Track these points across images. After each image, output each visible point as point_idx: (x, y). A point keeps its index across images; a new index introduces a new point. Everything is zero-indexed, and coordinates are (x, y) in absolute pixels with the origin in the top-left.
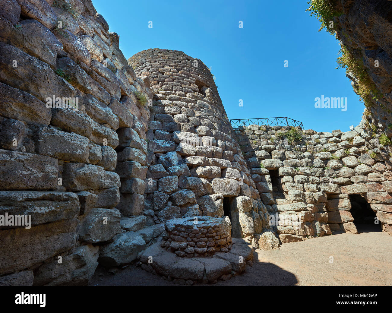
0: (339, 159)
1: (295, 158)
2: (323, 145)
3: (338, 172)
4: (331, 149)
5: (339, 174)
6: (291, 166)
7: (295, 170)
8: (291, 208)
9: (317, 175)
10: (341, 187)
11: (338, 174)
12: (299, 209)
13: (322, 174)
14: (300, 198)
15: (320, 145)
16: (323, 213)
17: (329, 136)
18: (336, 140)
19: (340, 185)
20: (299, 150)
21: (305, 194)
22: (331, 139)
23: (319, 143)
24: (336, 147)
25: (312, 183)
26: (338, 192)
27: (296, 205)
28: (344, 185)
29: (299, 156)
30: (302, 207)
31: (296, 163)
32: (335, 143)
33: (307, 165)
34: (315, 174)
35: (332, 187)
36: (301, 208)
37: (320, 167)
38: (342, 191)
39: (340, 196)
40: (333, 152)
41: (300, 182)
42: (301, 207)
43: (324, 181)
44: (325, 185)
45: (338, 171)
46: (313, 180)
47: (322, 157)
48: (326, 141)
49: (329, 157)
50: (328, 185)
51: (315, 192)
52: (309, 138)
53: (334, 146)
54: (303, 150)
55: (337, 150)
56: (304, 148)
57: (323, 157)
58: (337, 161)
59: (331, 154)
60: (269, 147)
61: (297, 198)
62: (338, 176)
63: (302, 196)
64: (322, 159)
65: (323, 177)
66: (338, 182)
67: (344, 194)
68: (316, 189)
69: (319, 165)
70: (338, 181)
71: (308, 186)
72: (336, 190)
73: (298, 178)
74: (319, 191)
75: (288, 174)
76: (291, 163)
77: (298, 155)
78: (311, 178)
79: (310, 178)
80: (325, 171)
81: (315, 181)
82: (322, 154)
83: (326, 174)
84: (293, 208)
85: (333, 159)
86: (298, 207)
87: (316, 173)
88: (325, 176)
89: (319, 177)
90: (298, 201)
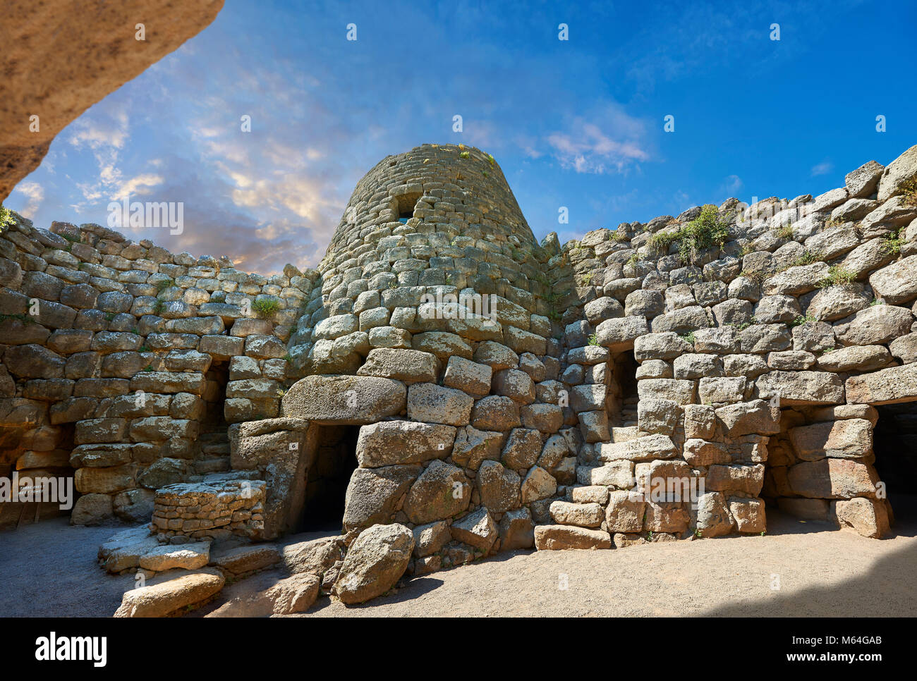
0: (854, 281)
1: (691, 304)
2: (802, 242)
3: (843, 327)
4: (830, 250)
5: (845, 337)
6: (671, 331)
7: (680, 339)
8: (628, 451)
9: (756, 348)
10: (848, 381)
11: (842, 337)
12: (645, 455)
13: (782, 343)
14: (660, 423)
15: (788, 247)
16: (745, 468)
17: (829, 203)
18: (855, 208)
19: (845, 373)
20: (715, 277)
21: (683, 411)
22: (836, 212)
23: (790, 237)
24: (852, 234)
25: (730, 374)
26: (829, 398)
27: (642, 444)
28: (858, 373)
29: (706, 295)
30: (656, 449)
31: (690, 318)
32: (851, 223)
33: (728, 320)
34: (752, 346)
35: (809, 385)
36: (654, 452)
37: (777, 319)
38: (849, 393)
39: (838, 410)
40: (838, 257)
41: (686, 375)
42: (652, 449)
43: (780, 367)
44: (781, 378)
45: (846, 325)
46: (734, 365)
47: (788, 284)
48: (817, 224)
49: (817, 280)
50: (793, 378)
51: (730, 403)
52: (757, 231)
53: (844, 233)
54: (725, 273)
55: (854, 248)
56: (731, 265)
57: (795, 282)
58: (847, 290)
59: (828, 268)
60: (621, 284)
61: (652, 423)
62: (839, 344)
63: (668, 416)
64: (788, 292)
65: (781, 353)
66: (836, 364)
67: (854, 403)
68: (737, 394)
69: (773, 313)
70: (834, 361)
71: (710, 386)
72: (821, 392)
73: (682, 363)
74: (744, 400)
75: (654, 354)
76: (672, 322)
77: (705, 291)
78: (729, 361)
79: (725, 362)
80: (795, 330)
81: (743, 366)
82: (792, 274)
83: (796, 341)
84: (632, 451)
85: (831, 284)
86: (646, 449)
87: (755, 343)
88: (791, 348)
89: (764, 354)
90: (650, 433)
